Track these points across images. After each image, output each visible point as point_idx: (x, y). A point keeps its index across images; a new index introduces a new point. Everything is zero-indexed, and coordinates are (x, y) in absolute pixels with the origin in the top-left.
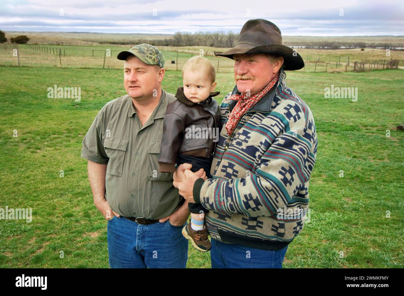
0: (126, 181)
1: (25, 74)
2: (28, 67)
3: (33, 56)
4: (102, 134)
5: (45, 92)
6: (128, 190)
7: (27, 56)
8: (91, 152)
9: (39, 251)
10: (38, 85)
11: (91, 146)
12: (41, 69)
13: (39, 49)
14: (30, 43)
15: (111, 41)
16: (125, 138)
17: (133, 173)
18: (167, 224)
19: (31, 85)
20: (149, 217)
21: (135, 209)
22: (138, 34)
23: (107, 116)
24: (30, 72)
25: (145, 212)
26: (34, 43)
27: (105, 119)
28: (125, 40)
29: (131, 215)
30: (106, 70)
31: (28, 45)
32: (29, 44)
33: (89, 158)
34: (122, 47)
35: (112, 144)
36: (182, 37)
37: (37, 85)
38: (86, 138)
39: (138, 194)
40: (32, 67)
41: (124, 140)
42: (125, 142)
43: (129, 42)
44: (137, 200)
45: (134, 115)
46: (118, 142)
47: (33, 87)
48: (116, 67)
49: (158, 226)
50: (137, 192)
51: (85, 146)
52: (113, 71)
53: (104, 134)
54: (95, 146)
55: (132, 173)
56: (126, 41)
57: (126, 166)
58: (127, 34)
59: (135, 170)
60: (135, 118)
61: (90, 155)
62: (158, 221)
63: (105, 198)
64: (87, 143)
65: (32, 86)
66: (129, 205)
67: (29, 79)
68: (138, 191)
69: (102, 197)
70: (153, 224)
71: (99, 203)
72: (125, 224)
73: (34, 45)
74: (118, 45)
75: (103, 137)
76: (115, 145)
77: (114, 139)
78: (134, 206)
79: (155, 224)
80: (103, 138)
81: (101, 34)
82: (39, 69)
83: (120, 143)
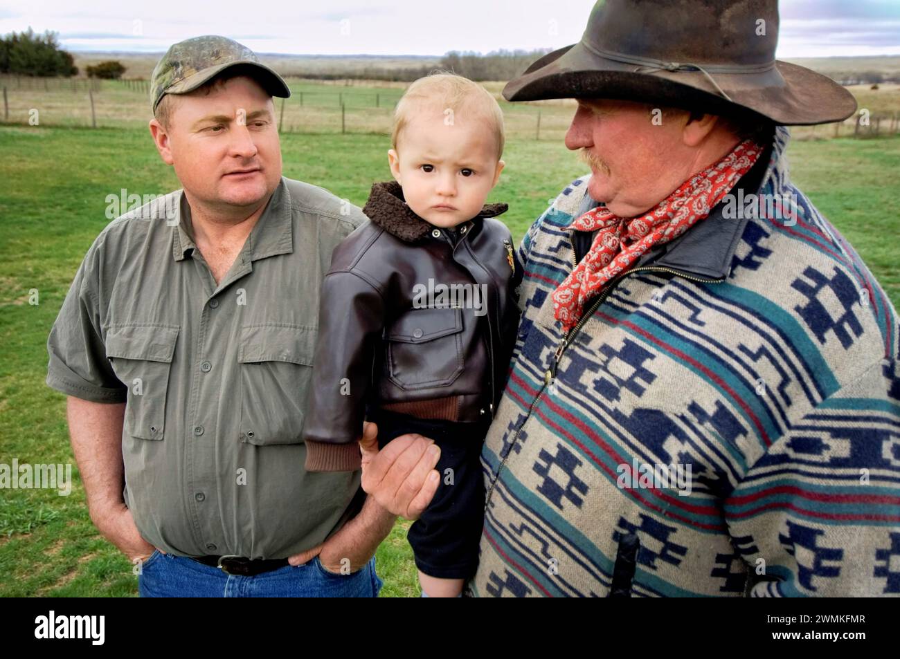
0: (178, 453)
1: (104, 145)
2: (113, 129)
3: (132, 106)
4: (98, 317)
5: (145, 185)
6: (185, 482)
7: (118, 106)
8: (73, 370)
9: (64, 578)
10: (130, 169)
11: (73, 353)
12: (141, 133)
13: (145, 91)
14: (128, 77)
15: (303, 72)
16: (166, 323)
17: (197, 429)
18: (315, 567)
19: (114, 169)
20: (257, 554)
21: (212, 533)
22: (365, 56)
23: (110, 261)
24: (115, 141)
25: (242, 540)
26: (136, 76)
27: (104, 271)
28: (333, 69)
29: (201, 551)
30: (286, 136)
31: (123, 83)
32: (125, 80)
33: (69, 387)
34: (327, 85)
35: (128, 343)
36: (461, 62)
37: (127, 169)
38: (59, 330)
39: (219, 489)
40: (123, 130)
41: (165, 330)
42: (166, 335)
43: (341, 73)
44: (218, 506)
45: (188, 255)
46: (147, 336)
47: (120, 174)
48: (308, 129)
49: (286, 576)
50: (215, 482)
51: (56, 352)
52: (301, 137)
53: (105, 317)
54: (84, 351)
55: (194, 427)
56: (336, 73)
57: (174, 407)
58: (338, 57)
59: (201, 418)
60: (195, 262)
61: (73, 378)
62: (285, 562)
63: (122, 500)
64: (63, 345)
65: (118, 171)
66: (194, 525)
67: (112, 155)
68: (218, 479)
69: (114, 499)
70: (272, 573)
71: (105, 518)
72: (188, 576)
73: (136, 83)
74: (317, 81)
75: (103, 326)
76: (138, 346)
77: (133, 329)
78: (209, 525)
79: (277, 572)
80: (102, 329)
81: (283, 56)
82: (137, 133)
83: (151, 340)
